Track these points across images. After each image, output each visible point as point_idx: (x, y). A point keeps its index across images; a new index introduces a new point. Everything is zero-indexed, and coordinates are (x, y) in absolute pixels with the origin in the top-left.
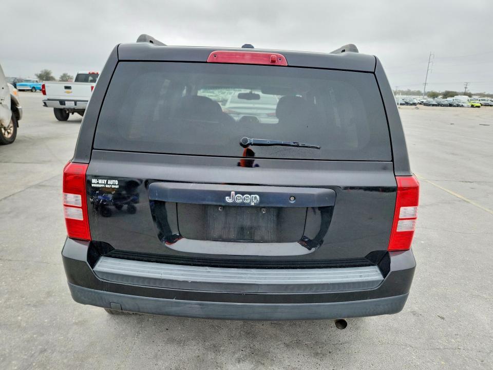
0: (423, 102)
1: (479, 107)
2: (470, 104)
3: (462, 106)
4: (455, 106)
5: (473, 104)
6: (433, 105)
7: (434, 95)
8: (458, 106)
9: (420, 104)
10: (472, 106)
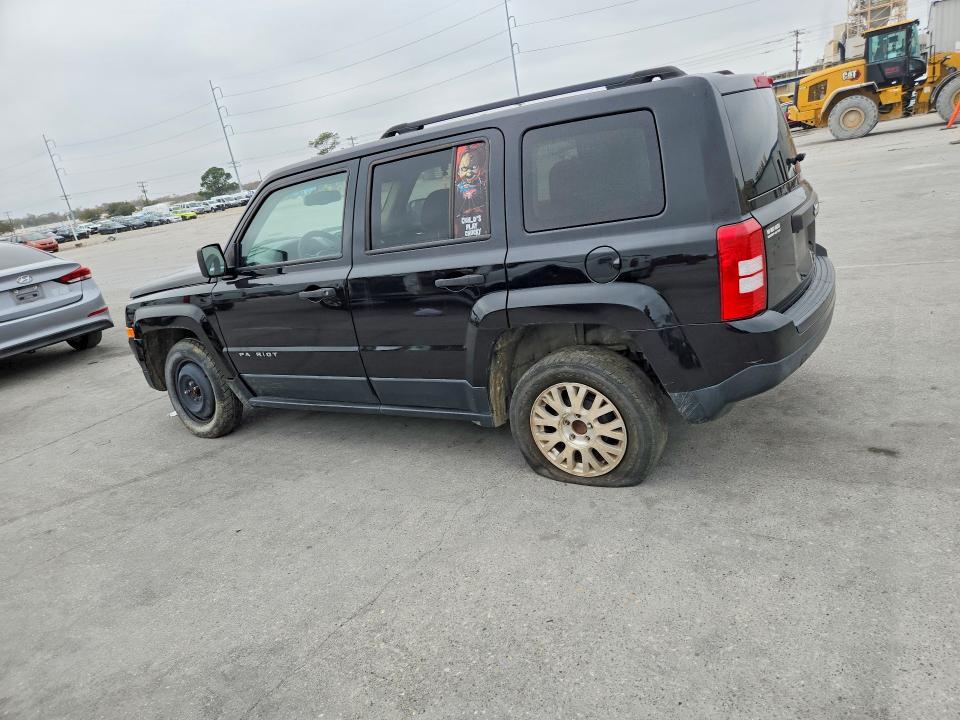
0: (96, 229)
1: (194, 217)
2: (179, 216)
3: (168, 222)
4: (157, 225)
5: (184, 214)
6: (120, 230)
7: (91, 216)
8: (162, 222)
9: (93, 233)
10: (184, 218)
